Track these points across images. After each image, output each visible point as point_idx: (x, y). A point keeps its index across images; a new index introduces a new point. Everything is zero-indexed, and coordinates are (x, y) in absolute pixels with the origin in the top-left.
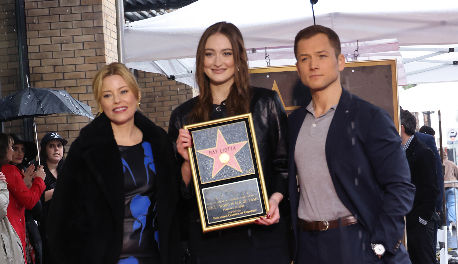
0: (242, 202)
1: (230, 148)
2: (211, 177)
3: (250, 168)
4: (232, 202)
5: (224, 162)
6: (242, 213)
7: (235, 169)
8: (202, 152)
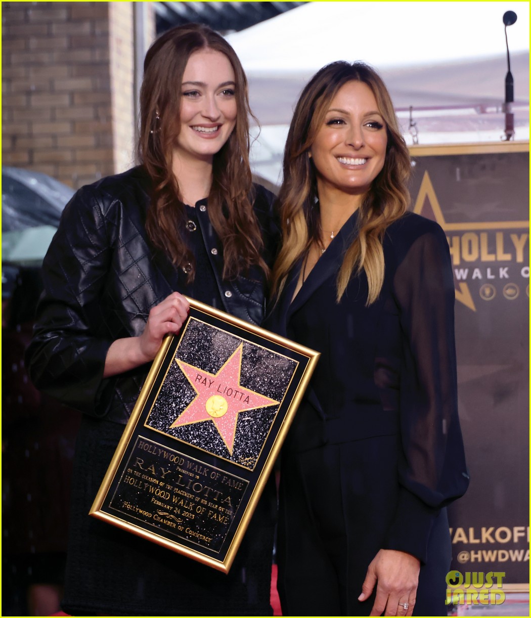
0: (194, 507)
1: (239, 395)
2: (171, 424)
3: (251, 455)
4: (177, 495)
5: (211, 414)
6: (180, 528)
7: (222, 439)
8: (185, 367)
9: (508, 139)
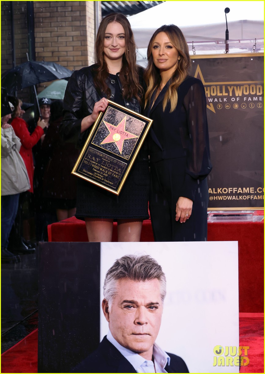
0: (108, 172)
1: (124, 134)
2: (100, 143)
3: (128, 155)
4: (102, 168)
5: (114, 140)
6: (102, 179)
7: (118, 149)
8: (106, 124)
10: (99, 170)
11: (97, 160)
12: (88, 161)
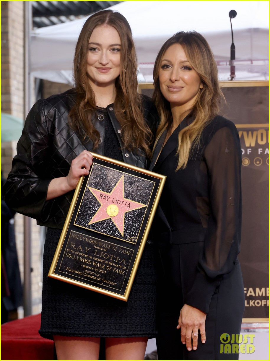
0: (105, 267)
1: (124, 203)
2: (88, 223)
3: (134, 235)
4: (95, 261)
5: (110, 215)
6: (99, 279)
7: (117, 228)
8: (93, 191)
9: (232, 80)
10: (91, 265)
11: (86, 250)
12: (72, 254)
